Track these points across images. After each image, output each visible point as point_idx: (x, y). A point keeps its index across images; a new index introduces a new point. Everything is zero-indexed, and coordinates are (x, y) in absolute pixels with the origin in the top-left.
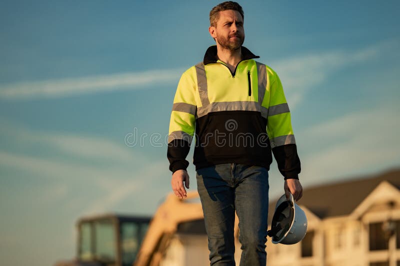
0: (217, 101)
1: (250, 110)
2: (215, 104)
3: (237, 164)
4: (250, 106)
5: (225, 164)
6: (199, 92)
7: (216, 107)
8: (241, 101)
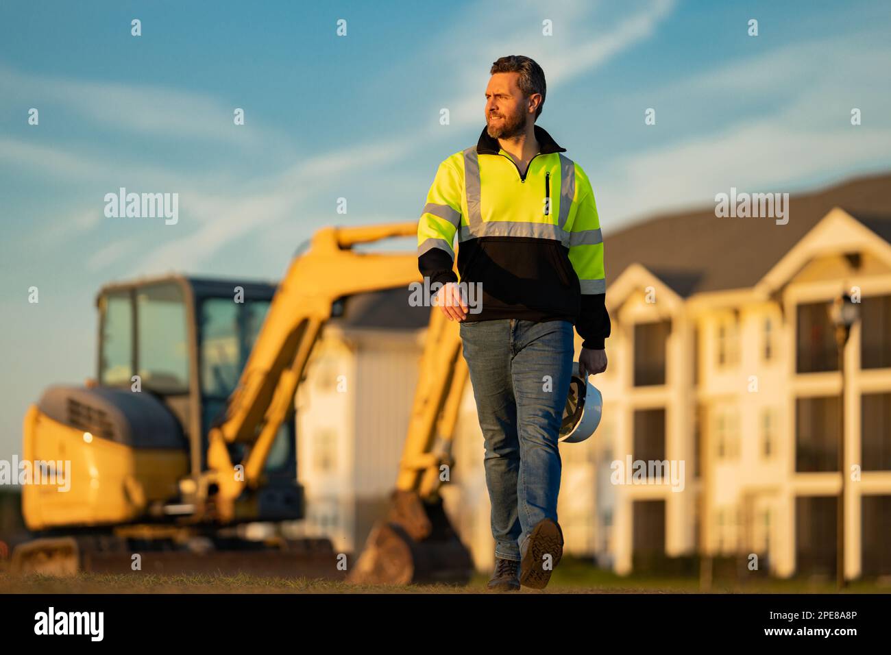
0: (494, 220)
1: (546, 237)
2: (491, 224)
3: (520, 320)
4: (545, 232)
5: (503, 321)
6: (468, 202)
7: (492, 230)
8: (533, 222)
